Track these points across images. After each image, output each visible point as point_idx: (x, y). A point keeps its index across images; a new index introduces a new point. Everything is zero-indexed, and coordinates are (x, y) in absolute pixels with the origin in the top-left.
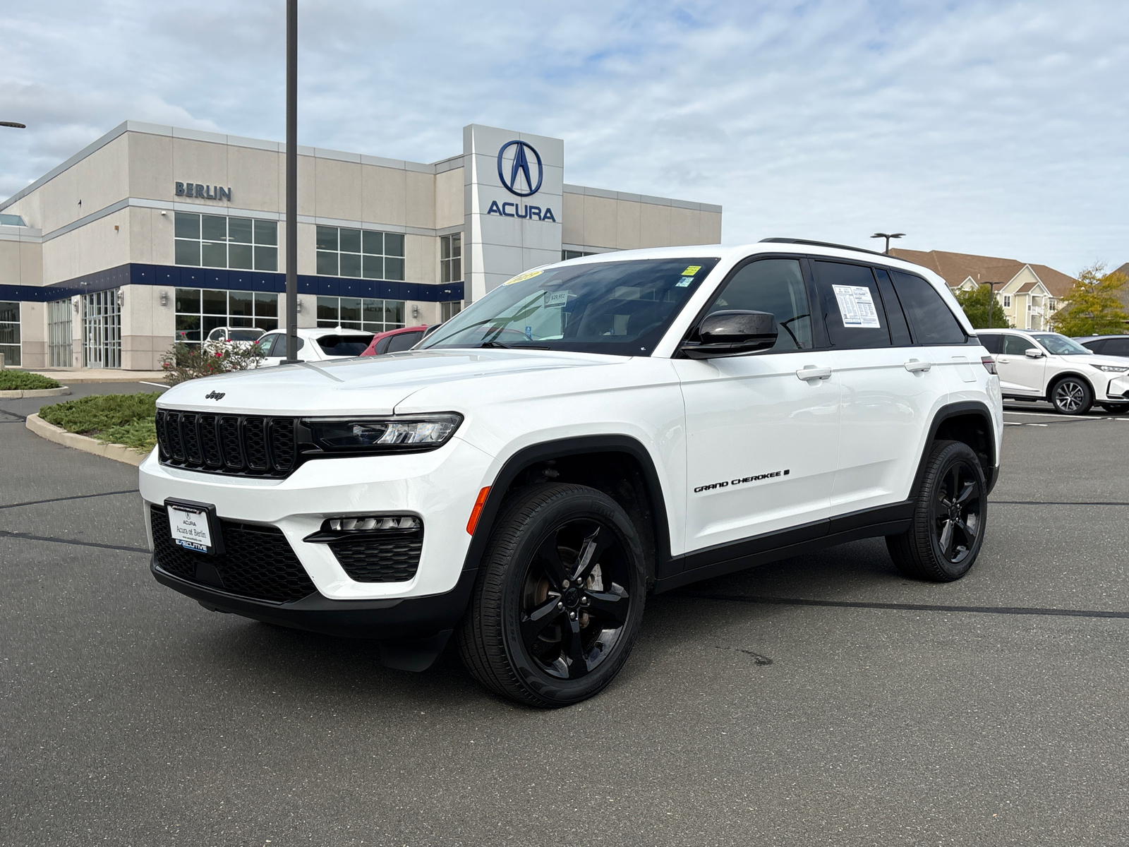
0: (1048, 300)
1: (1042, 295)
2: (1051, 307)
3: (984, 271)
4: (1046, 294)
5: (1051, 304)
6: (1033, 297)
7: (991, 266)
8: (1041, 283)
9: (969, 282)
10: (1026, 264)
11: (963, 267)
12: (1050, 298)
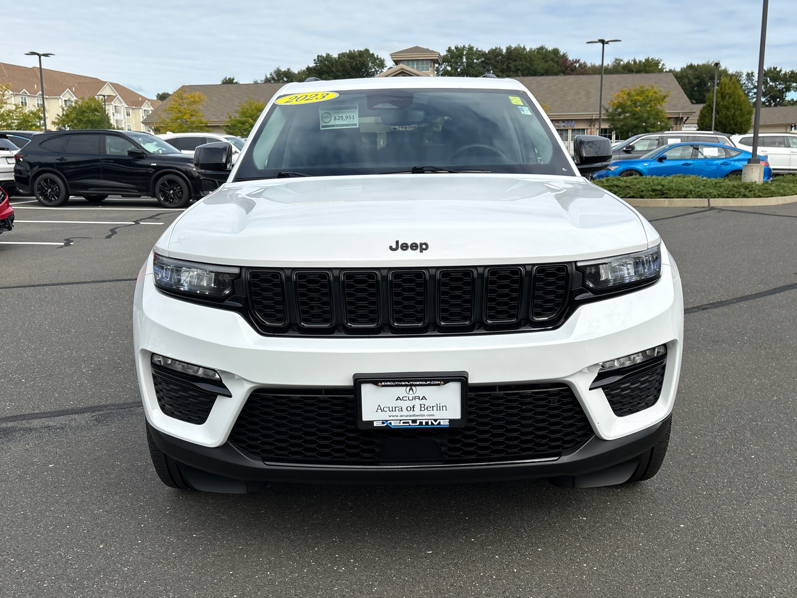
0: (125, 109)
1: (121, 105)
2: (127, 114)
3: (77, 86)
4: (123, 104)
5: (127, 112)
6: (115, 106)
7: (81, 82)
8: (118, 96)
9: (67, 94)
10: (107, 82)
11: (60, 81)
12: (126, 107)
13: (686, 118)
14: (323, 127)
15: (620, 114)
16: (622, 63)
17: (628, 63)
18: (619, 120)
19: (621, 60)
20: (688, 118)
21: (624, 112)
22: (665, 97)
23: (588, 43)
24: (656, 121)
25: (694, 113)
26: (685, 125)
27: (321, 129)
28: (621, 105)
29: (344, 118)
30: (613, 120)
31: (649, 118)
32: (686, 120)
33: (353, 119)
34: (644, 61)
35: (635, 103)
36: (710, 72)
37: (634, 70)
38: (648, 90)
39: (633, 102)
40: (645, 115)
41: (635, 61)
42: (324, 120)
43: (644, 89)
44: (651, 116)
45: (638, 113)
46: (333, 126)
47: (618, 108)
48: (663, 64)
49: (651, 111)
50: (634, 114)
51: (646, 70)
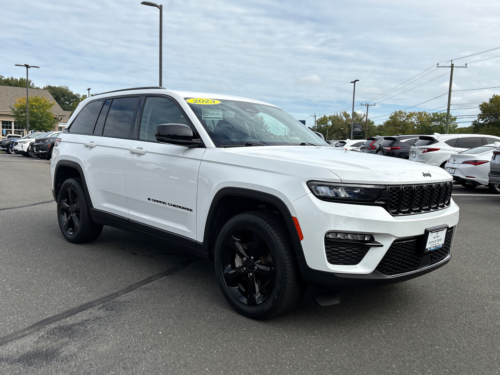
13: (60, 119)
14: (204, 118)
15: (21, 113)
16: (3, 78)
17: (8, 79)
18: (22, 117)
19: (3, 77)
20: (62, 118)
21: (25, 112)
22: (52, 105)
23: (16, 65)
24: (47, 119)
25: (65, 116)
26: (60, 123)
27: (203, 119)
28: (22, 107)
29: (215, 114)
30: (18, 116)
31: (43, 117)
32: (60, 120)
33: (220, 115)
34: (19, 79)
35: (32, 106)
36: (62, 92)
37: (13, 84)
38: (40, 99)
39: (31, 106)
40: (40, 115)
41: (12, 79)
42: (204, 114)
43: (38, 98)
44: (43, 116)
45: (35, 113)
46: (210, 118)
47: (20, 108)
48: (33, 84)
49: (43, 112)
50: (32, 114)
51: (21, 85)
